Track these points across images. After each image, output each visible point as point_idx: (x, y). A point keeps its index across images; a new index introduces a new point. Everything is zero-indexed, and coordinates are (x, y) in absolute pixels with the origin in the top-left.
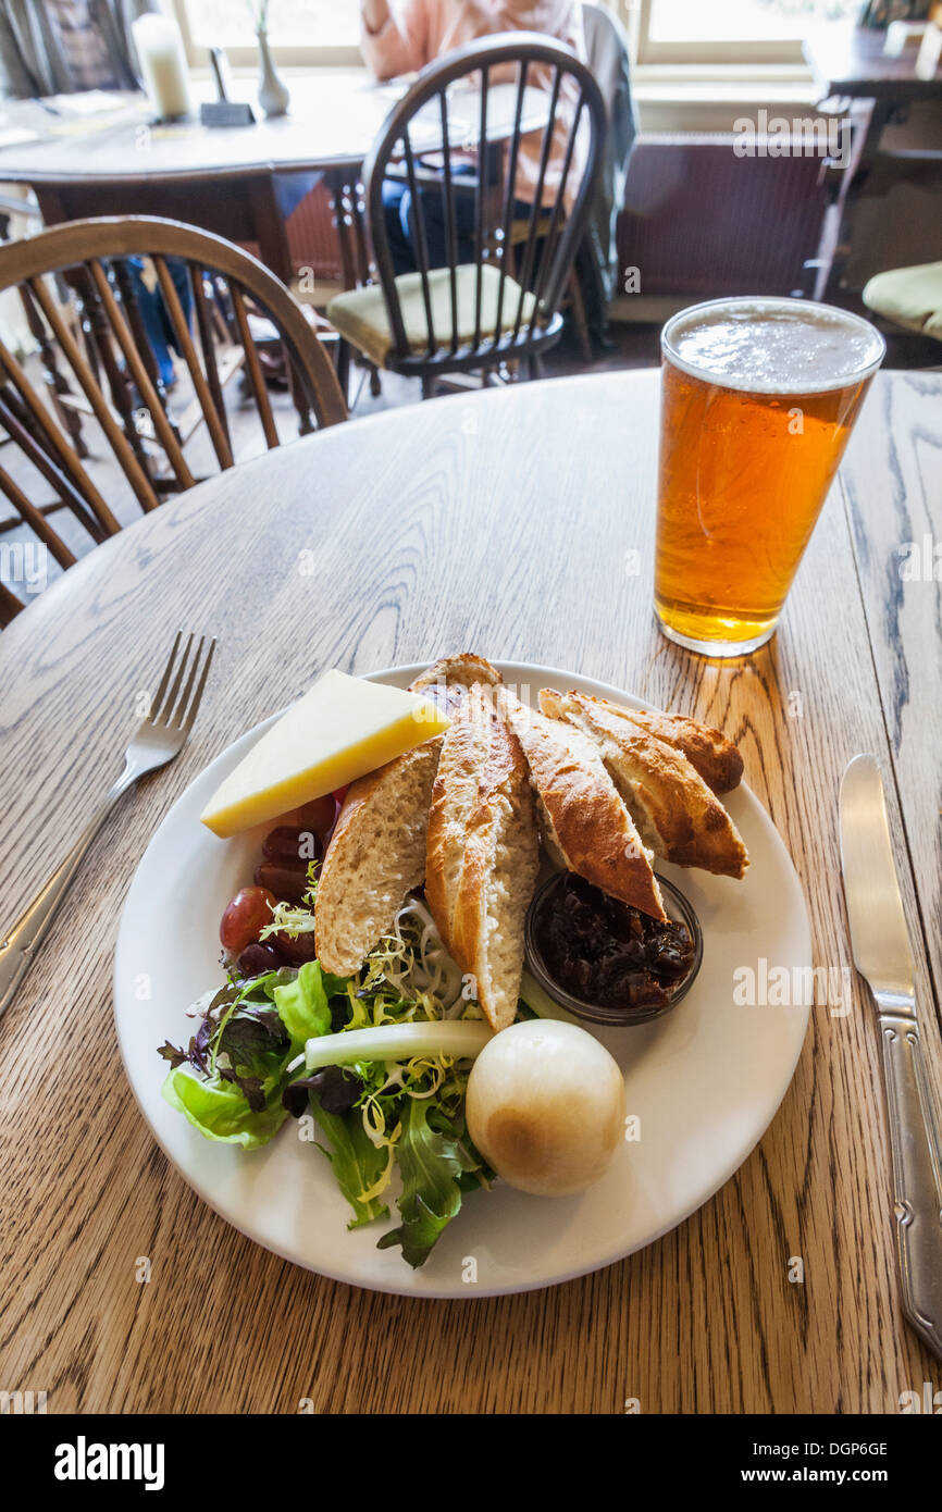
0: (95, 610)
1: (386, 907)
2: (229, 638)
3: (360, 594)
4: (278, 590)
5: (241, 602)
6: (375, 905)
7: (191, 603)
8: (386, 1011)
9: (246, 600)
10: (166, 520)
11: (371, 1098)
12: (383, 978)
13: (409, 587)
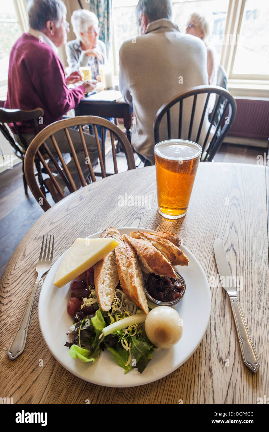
0: (67, 210)
1: (112, 292)
2: (98, 221)
3: (131, 214)
4: (111, 210)
5: (102, 212)
6: (110, 292)
7: (90, 211)
8: (119, 317)
9: (103, 212)
10: (88, 189)
11: (123, 338)
12: (116, 309)
13: (144, 214)
